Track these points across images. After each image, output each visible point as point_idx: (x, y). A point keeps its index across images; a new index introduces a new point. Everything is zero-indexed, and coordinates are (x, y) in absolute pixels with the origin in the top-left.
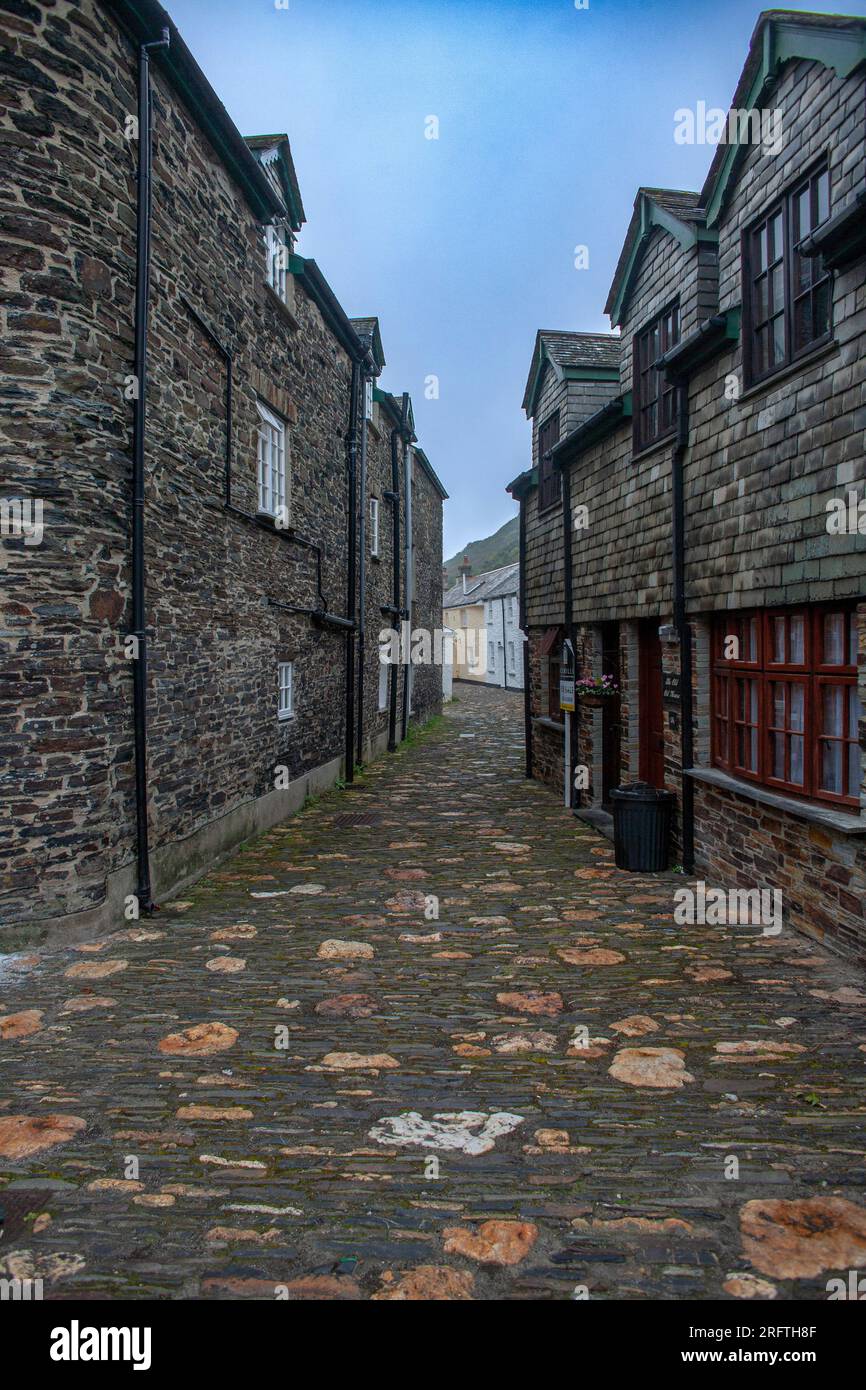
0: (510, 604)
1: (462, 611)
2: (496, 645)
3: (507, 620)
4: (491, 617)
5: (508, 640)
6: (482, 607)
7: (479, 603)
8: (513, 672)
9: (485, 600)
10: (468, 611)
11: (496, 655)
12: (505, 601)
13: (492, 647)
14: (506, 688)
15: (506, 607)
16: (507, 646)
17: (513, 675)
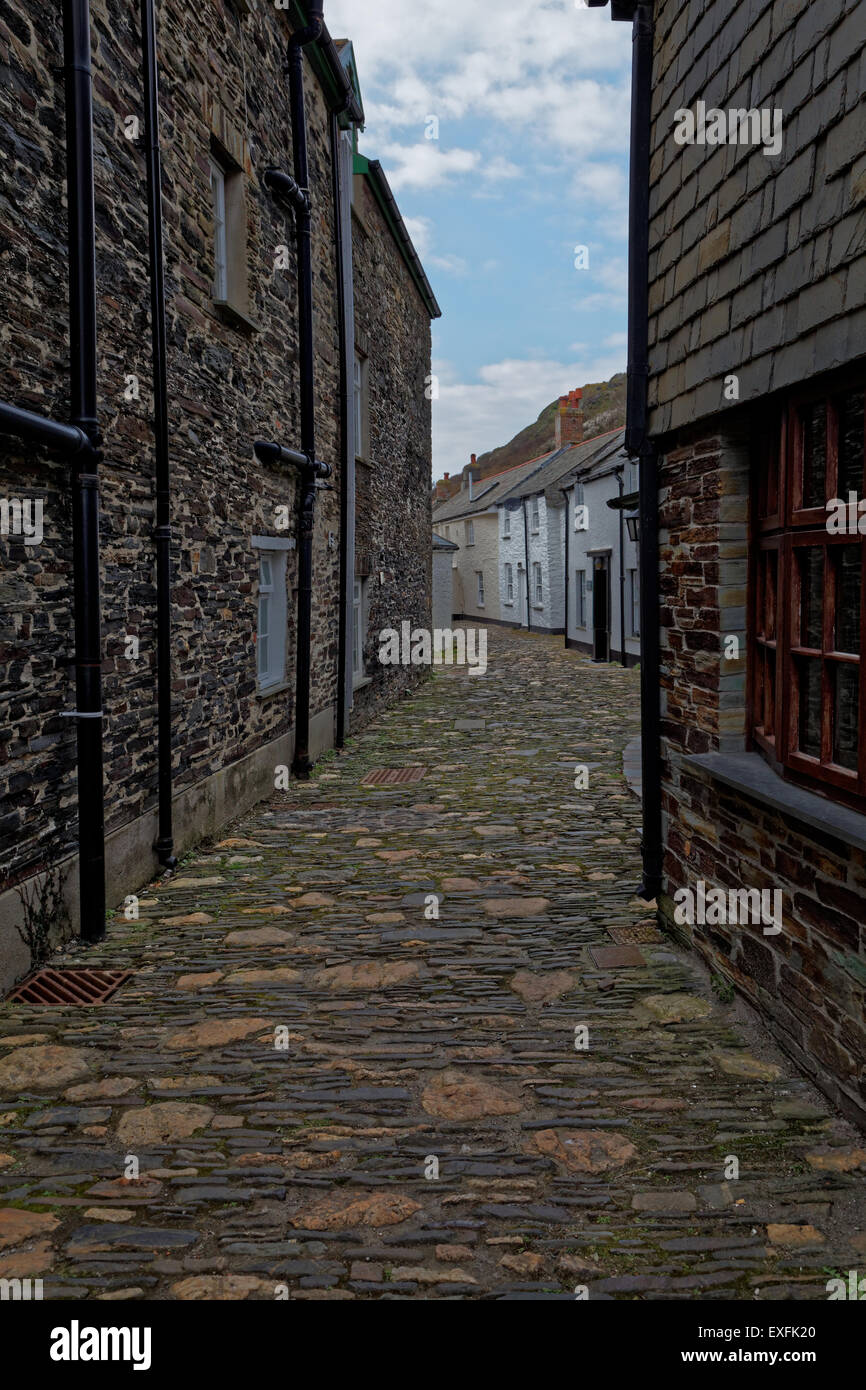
0: (536, 508)
1: (468, 523)
2: (515, 568)
3: (531, 530)
4: (507, 529)
5: (532, 561)
6: (495, 516)
7: (491, 510)
8: (540, 604)
9: (499, 505)
10: (475, 522)
11: (515, 582)
12: (529, 504)
13: (510, 570)
14: (530, 627)
15: (530, 512)
16: (531, 570)
17: (541, 610)
